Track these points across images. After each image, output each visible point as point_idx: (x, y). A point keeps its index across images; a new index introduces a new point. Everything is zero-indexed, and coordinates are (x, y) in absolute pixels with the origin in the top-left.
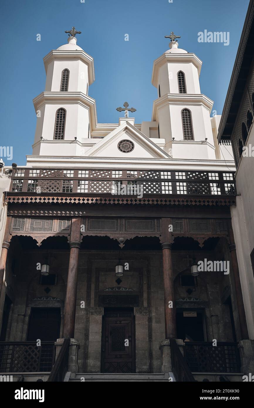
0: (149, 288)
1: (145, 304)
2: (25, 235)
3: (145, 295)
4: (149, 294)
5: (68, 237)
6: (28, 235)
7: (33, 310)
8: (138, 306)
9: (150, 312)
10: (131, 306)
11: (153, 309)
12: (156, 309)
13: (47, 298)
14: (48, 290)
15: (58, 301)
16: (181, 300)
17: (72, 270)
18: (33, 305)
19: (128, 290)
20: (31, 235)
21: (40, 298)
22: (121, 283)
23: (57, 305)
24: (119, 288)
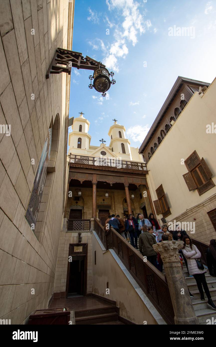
0: (114, 203)
1: (114, 209)
2: (76, 179)
3: (113, 206)
4: (114, 205)
5: (92, 181)
6: (77, 179)
7: (72, 210)
8: (111, 209)
9: (115, 212)
10: (108, 209)
11: (117, 211)
12: (118, 211)
13: (77, 205)
14: (77, 203)
15: (81, 207)
16: (125, 208)
17: (94, 193)
18: (71, 208)
19: (107, 203)
20: (78, 179)
21: (74, 205)
22: (105, 201)
23: (80, 208)
24: (104, 203)
